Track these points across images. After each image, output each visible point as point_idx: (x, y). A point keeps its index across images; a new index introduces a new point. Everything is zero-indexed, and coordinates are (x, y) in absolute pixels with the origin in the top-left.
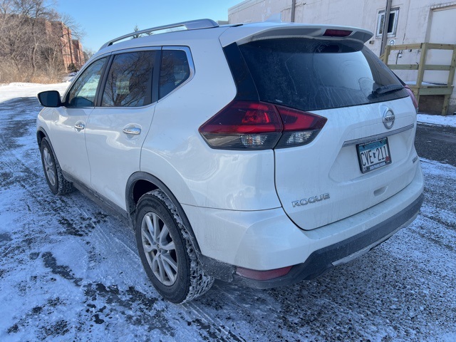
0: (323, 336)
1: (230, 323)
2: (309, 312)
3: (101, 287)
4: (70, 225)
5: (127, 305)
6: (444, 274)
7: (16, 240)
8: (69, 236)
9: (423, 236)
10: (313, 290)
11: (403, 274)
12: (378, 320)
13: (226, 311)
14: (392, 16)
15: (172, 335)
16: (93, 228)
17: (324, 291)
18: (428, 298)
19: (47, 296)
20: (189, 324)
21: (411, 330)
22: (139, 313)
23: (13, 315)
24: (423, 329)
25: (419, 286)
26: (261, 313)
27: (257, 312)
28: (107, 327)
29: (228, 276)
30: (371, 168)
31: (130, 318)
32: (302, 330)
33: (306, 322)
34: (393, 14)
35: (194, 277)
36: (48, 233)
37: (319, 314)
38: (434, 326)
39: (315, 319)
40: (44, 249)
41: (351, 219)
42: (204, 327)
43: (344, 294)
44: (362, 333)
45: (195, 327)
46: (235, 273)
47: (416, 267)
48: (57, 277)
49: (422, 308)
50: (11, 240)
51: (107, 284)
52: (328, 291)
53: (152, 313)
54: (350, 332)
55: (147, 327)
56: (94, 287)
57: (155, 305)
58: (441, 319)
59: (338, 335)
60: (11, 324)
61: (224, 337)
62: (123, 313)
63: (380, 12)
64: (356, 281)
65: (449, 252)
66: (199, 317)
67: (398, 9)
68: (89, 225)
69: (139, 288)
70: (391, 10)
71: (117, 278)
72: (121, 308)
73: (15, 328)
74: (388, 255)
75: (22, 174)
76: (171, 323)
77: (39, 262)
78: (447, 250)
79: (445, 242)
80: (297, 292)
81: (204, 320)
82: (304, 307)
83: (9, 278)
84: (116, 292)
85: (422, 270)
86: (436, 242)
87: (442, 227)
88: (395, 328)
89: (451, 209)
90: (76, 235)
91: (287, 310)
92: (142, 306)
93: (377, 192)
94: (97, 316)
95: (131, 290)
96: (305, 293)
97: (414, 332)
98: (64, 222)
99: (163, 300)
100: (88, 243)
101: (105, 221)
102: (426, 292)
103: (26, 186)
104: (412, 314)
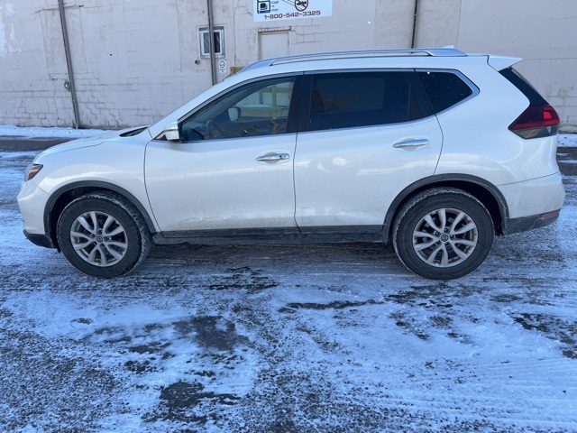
14: (216, 35)
34: (218, 33)
46: (540, 219)
63: (200, 29)
67: (222, 28)
70: (215, 28)
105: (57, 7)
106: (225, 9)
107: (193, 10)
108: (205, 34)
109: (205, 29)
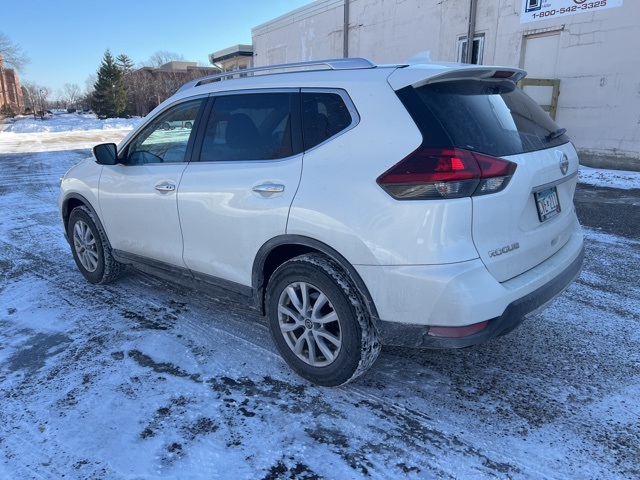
0: (506, 401)
1: (402, 400)
2: (483, 382)
3: (228, 381)
4: (141, 319)
5: (273, 395)
6: (606, 333)
7: (79, 341)
8: (150, 331)
9: (571, 299)
10: (478, 361)
11: (565, 337)
12: (556, 381)
13: (391, 389)
14: (475, 44)
15: (344, 417)
16: (175, 319)
17: (489, 361)
18: (597, 357)
19: (167, 396)
20: (357, 406)
21: (592, 387)
22: (292, 402)
23: (137, 419)
24: (603, 385)
25: (585, 347)
26: (432, 388)
27: (427, 387)
28: (263, 418)
29: (416, 340)
30: (548, 216)
31: (284, 407)
32: (484, 398)
33: (483, 391)
34: (477, 42)
35: (365, 349)
36: (116, 329)
37: (494, 382)
38: (613, 382)
39: (492, 388)
40: (126, 347)
41: (534, 270)
42: (374, 407)
43: (511, 361)
44: (545, 394)
45: (364, 407)
46: (427, 334)
47: (576, 329)
48: (164, 375)
49: (595, 367)
50: (72, 341)
51: (235, 377)
52: (492, 361)
53: (308, 400)
54: (532, 395)
55: (310, 413)
56: (220, 382)
57: (306, 392)
58: (618, 375)
59: (521, 398)
60: (142, 429)
61: (403, 413)
62: (273, 403)
63: (460, 39)
64: (519, 347)
65: (603, 313)
66: (364, 398)
67: (483, 35)
68: (168, 317)
69: (276, 377)
70: (475, 36)
71: (243, 370)
72: (267, 399)
73: (148, 433)
74: (542, 320)
75: (27, 262)
76: (335, 407)
77: (129, 362)
78: (600, 310)
79: (595, 302)
80: (460, 365)
81: (370, 400)
82: (475, 378)
83: (103, 382)
84: (250, 384)
85: (583, 332)
86: (587, 304)
87: (587, 289)
88: (576, 387)
89: (590, 270)
90: (156, 328)
91: (458, 382)
92: (293, 395)
93: (553, 242)
94: (243, 410)
95: (268, 380)
96: (470, 364)
97: (596, 388)
98: (128, 315)
99: (312, 386)
100: (179, 336)
101: (186, 310)
102: (594, 351)
103: (45, 276)
104: (587, 373)
105: (343, 28)
106: (489, 12)
107: (456, 17)
108: (464, 44)
109: (464, 38)
